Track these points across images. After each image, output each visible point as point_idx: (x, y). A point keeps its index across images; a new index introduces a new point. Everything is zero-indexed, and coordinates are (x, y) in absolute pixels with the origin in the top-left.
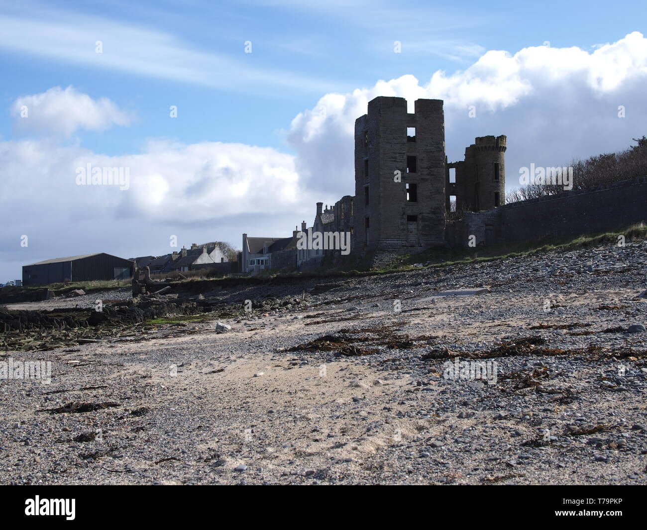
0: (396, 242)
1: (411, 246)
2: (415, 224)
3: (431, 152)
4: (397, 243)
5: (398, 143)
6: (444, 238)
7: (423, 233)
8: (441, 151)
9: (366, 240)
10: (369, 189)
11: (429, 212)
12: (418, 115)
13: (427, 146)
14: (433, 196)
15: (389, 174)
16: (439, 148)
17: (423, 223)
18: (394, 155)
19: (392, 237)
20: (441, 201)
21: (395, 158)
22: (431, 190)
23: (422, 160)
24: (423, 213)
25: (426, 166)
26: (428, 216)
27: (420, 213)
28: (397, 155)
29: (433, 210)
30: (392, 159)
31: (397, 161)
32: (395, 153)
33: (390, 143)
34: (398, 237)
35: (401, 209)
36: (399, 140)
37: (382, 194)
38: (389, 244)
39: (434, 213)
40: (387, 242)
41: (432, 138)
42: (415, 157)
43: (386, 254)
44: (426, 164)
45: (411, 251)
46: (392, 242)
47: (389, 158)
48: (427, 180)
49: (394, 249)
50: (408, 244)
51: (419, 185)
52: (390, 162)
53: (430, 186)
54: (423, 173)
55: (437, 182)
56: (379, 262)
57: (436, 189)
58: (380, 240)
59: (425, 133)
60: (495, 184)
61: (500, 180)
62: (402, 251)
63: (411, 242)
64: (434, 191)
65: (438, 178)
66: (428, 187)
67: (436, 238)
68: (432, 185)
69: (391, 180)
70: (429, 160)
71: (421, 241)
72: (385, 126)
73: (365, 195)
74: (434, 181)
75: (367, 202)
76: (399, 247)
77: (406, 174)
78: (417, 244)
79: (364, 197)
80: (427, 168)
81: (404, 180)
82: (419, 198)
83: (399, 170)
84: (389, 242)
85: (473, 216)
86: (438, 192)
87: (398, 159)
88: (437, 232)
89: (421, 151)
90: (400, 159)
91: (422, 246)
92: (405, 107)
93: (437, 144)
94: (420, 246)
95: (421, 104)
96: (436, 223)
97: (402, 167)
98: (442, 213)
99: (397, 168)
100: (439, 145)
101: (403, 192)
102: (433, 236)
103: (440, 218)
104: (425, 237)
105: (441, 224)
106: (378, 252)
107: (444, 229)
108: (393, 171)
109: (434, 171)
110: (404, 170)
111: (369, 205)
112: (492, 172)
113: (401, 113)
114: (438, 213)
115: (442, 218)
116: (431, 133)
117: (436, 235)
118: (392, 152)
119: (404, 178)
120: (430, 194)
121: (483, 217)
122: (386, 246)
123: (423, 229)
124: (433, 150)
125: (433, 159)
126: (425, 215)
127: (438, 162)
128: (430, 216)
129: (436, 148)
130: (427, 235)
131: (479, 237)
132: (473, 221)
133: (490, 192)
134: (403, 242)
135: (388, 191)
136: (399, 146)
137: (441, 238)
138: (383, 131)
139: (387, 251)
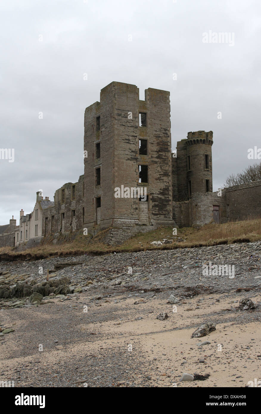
0: (130, 220)
1: (144, 225)
2: (146, 204)
3: (160, 137)
4: (131, 222)
5: (131, 127)
6: (171, 218)
7: (154, 212)
8: (169, 137)
9: (96, 219)
10: (101, 170)
11: (159, 193)
12: (148, 102)
13: (156, 131)
14: (162, 178)
15: (123, 154)
16: (167, 134)
17: (154, 203)
18: (127, 138)
19: (126, 215)
20: (168, 183)
21: (129, 140)
22: (160, 172)
23: (153, 144)
24: (153, 194)
25: (156, 150)
26: (158, 197)
27: (151, 194)
28: (131, 138)
29: (162, 191)
30: (125, 141)
31: (130, 143)
32: (128, 136)
34: (131, 216)
36: (132, 124)
37: (116, 174)
38: (123, 222)
39: (161, 193)
40: (121, 220)
41: (161, 125)
42: (147, 140)
43: (120, 231)
44: (155, 148)
45: (143, 230)
46: (125, 220)
47: (123, 140)
48: (156, 163)
49: (128, 228)
50: (140, 223)
51: (150, 167)
52: (124, 144)
53: (159, 169)
54: (153, 155)
55: (165, 165)
56: (115, 240)
57: (164, 171)
58: (115, 218)
59: (155, 119)
60: (206, 173)
61: (209, 170)
62: (136, 229)
63: (143, 220)
64: (162, 173)
65: (166, 162)
66: (157, 169)
67: (165, 217)
68: (161, 167)
69: (125, 161)
70: (158, 144)
71: (152, 220)
72: (120, 109)
73: (96, 176)
74: (163, 164)
75: (98, 183)
76: (132, 226)
77: (138, 156)
78: (148, 222)
79: (95, 178)
80: (156, 152)
81: (137, 161)
82: (150, 180)
83: (132, 151)
84: (123, 220)
85: (202, 196)
86: (166, 174)
87: (131, 141)
88: (166, 212)
89: (151, 135)
90: (132, 141)
91: (153, 225)
92: (137, 94)
93: (165, 131)
94: (151, 225)
95: (150, 92)
96: (165, 203)
97: (135, 149)
98: (170, 194)
99: (130, 149)
100: (167, 132)
101: (135, 173)
102: (162, 216)
103: (168, 199)
104: (155, 217)
105: (169, 204)
106: (113, 230)
107: (171, 209)
108: (127, 152)
109: (162, 155)
110: (137, 152)
111: (101, 185)
112: (203, 162)
113: (134, 99)
114: (166, 194)
115: (170, 199)
116: (160, 120)
117: (165, 215)
118: (126, 134)
119: (136, 159)
120: (159, 176)
121: (211, 198)
122: (121, 224)
123: (154, 208)
124: (162, 136)
125: (161, 143)
126: (155, 195)
127: (166, 147)
128: (160, 196)
129: (164, 133)
130: (157, 214)
131: (208, 217)
132: (202, 201)
133: (202, 179)
134: (136, 221)
135: (122, 170)
136: (132, 129)
137: (169, 218)
138: (118, 114)
139: (121, 229)
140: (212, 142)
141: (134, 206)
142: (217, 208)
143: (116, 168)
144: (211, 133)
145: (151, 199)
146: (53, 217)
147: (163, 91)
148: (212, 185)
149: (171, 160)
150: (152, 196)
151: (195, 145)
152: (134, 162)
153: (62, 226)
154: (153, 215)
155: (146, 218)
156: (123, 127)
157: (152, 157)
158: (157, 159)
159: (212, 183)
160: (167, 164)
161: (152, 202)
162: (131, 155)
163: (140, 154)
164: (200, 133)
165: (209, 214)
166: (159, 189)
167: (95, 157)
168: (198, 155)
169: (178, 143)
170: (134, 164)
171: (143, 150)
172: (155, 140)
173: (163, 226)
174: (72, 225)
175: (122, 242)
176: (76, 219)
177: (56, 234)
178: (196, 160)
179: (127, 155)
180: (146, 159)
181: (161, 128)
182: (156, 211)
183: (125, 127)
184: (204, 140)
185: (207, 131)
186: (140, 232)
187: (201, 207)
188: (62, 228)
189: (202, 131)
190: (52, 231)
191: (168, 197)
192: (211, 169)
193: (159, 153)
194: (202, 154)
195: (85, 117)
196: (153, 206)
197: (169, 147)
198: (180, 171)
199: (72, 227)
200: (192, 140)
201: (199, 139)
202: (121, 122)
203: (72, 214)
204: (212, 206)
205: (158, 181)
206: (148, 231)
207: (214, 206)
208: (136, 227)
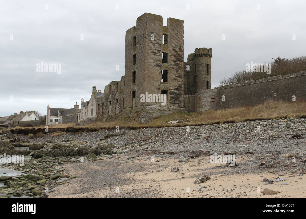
0: (155, 107)
1: (164, 110)
3: (176, 51)
4: (155, 108)
5: (157, 44)
6: (183, 106)
7: (171, 102)
8: (182, 51)
9: (132, 105)
10: (136, 72)
11: (175, 89)
12: (169, 27)
13: (174, 47)
14: (177, 79)
15: (151, 62)
16: (181, 49)
17: (171, 96)
18: (154, 51)
19: (152, 103)
20: (181, 82)
21: (155, 53)
22: (176, 75)
23: (171, 56)
24: (171, 89)
25: (173, 60)
26: (174, 92)
27: (169, 89)
28: (156, 51)
29: (177, 88)
30: (153, 53)
31: (156, 55)
32: (155, 50)
33: (152, 43)
34: (156, 104)
35: (158, 86)
36: (157, 42)
37: (146, 75)
39: (176, 89)
40: (149, 106)
41: (177, 43)
42: (167, 53)
43: (148, 114)
44: (173, 59)
45: (164, 113)
46: (152, 107)
47: (151, 52)
48: (173, 68)
49: (153, 112)
50: (161, 109)
51: (169, 71)
52: (152, 55)
53: (175, 73)
54: (171, 64)
55: (180, 70)
56: (145, 120)
57: (179, 75)
58: (145, 105)
59: (173, 39)
60: (207, 76)
61: (209, 74)
62: (158, 113)
63: (164, 107)
64: (177, 76)
65: (180, 68)
66: (174, 73)
67: (178, 105)
68: (177, 72)
69: (152, 67)
70: (175, 56)
71: (170, 107)
72: (150, 31)
73: (133, 77)
74: (178, 70)
75: (134, 81)
76: (156, 110)
77: (161, 64)
78: (167, 109)
79: (132, 78)
80: (173, 61)
81: (160, 67)
82: (169, 80)
83: (158, 61)
84: (150, 106)
85: (204, 92)
86: (180, 77)
87: (156, 54)
88: (179, 102)
89: (171, 50)
90: (158, 54)
91: (170, 110)
92: (162, 21)
93: (180, 47)
94: (169, 110)
95: (171, 21)
96: (179, 96)
97: (159, 59)
98: (182, 90)
99: (156, 59)
100: (181, 48)
101: (159, 75)
102: (176, 104)
103: (180, 93)
104: (172, 105)
105: (181, 97)
106: (143, 113)
107: (183, 100)
108: (154, 61)
109: (178, 63)
110: (160, 61)
111: (136, 83)
112: (205, 69)
113: (159, 25)
114: (179, 90)
115: (182, 93)
116: (177, 40)
117: (178, 104)
118: (153, 49)
119: (160, 66)
120: (175, 78)
121: (209, 93)
122: (149, 109)
123: (171, 99)
124: (177, 50)
125: (177, 56)
126: (172, 90)
127: (180, 58)
128: (175, 91)
129: (179, 49)
130: (173, 103)
131: (207, 106)
132: (203, 95)
133: (204, 80)
134: (159, 107)
135: (150, 73)
137: (181, 106)
138: (148, 35)
139: (149, 112)
140: (211, 56)
142: (214, 100)
143: (146, 72)
144: (211, 49)
145: (169, 93)
146: (103, 103)
147: (179, 20)
148: (210, 85)
149: (183, 67)
150: (170, 91)
151: (199, 57)
152: (158, 68)
153: (109, 110)
154: (170, 104)
155: (166, 106)
156: (152, 44)
157: (171, 65)
158: (174, 66)
159: (210, 83)
160: (181, 69)
161: (170, 95)
162: (157, 63)
163: (162, 62)
164: (204, 49)
165: (208, 104)
166: (175, 86)
167: (132, 64)
168: (202, 64)
169: (189, 56)
170: (158, 69)
171: (165, 60)
172: (173, 53)
173: (177, 111)
174: (116, 109)
175: (149, 121)
176: (118, 105)
177: (105, 115)
178: (200, 67)
179: (154, 63)
180: (166, 66)
181: (177, 45)
182: (173, 101)
183: (153, 44)
184: (206, 54)
185: (208, 48)
186: (161, 115)
187: (203, 99)
188: (109, 111)
189: (205, 48)
190: (102, 113)
191: (181, 92)
192: (210, 74)
193: (176, 62)
194: (204, 64)
195: (126, 37)
196: (170, 98)
197: (182, 58)
198: (189, 74)
199: (116, 111)
200: (198, 54)
201: (203, 53)
202: (150, 41)
203: (116, 102)
204: (210, 99)
205: (174, 81)
206: (166, 114)
207: (211, 98)
208: (159, 112)
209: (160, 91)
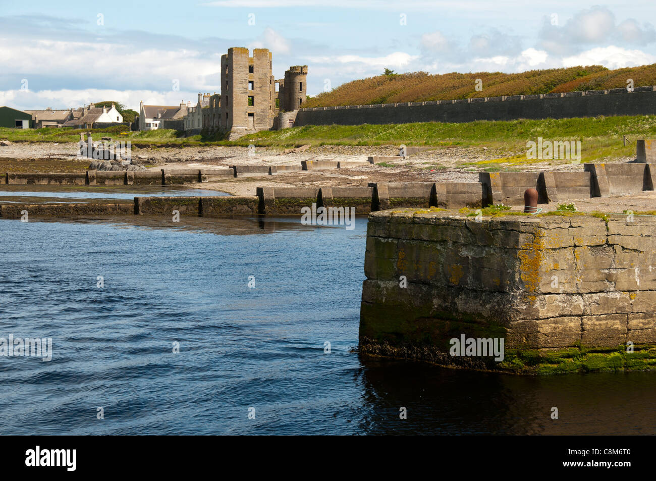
0: (242, 127)
1: (250, 130)
2: (252, 118)
6: (268, 125)
8: (267, 78)
11: (260, 111)
12: (254, 58)
13: (259, 75)
14: (263, 103)
17: (257, 118)
19: (240, 125)
20: (267, 105)
23: (257, 83)
24: (257, 112)
26: (259, 114)
27: (255, 112)
28: (243, 81)
31: (243, 84)
32: (242, 79)
34: (243, 125)
35: (245, 110)
36: (244, 72)
37: (234, 102)
41: (262, 71)
42: (253, 81)
43: (236, 134)
44: (259, 85)
45: (250, 132)
47: (238, 82)
48: (259, 94)
49: (240, 132)
50: (248, 129)
51: (255, 97)
52: (239, 84)
53: (261, 97)
54: (257, 90)
55: (265, 95)
56: (233, 138)
59: (258, 68)
64: (263, 100)
65: (265, 93)
69: (239, 94)
70: (261, 83)
72: (237, 65)
74: (263, 94)
76: (243, 130)
77: (248, 91)
78: (253, 129)
81: (247, 94)
82: (255, 104)
84: (238, 127)
85: (283, 115)
86: (265, 100)
89: (256, 78)
91: (256, 130)
92: (248, 53)
93: (266, 74)
96: (264, 117)
97: (245, 87)
98: (267, 112)
99: (243, 87)
101: (246, 101)
102: (262, 124)
103: (266, 114)
106: (232, 133)
107: (268, 120)
108: (241, 89)
109: (263, 89)
110: (247, 88)
112: (298, 87)
113: (246, 57)
114: (265, 112)
116: (262, 68)
117: (264, 124)
118: (240, 78)
121: (288, 115)
122: (237, 130)
124: (263, 78)
125: (263, 82)
127: (266, 84)
128: (261, 113)
129: (265, 76)
132: (282, 117)
133: (297, 98)
134: (246, 127)
135: (238, 99)
136: (244, 75)
137: (266, 125)
138: (236, 67)
141: (245, 120)
143: (234, 98)
145: (256, 116)
147: (264, 49)
150: (256, 114)
151: (294, 75)
152: (245, 95)
154: (256, 124)
155: (252, 126)
158: (260, 91)
162: (243, 90)
165: (286, 125)
166: (261, 109)
168: (294, 82)
172: (258, 80)
175: (237, 139)
180: (252, 92)
181: (263, 73)
182: (259, 122)
183: (240, 75)
184: (300, 73)
187: (282, 120)
189: (298, 66)
192: (306, 92)
193: (261, 88)
194: (297, 82)
196: (257, 120)
200: (292, 72)
202: (238, 72)
204: (288, 120)
205: (260, 105)
206: (252, 133)
207: (290, 120)
208: (245, 131)
209: (247, 114)
